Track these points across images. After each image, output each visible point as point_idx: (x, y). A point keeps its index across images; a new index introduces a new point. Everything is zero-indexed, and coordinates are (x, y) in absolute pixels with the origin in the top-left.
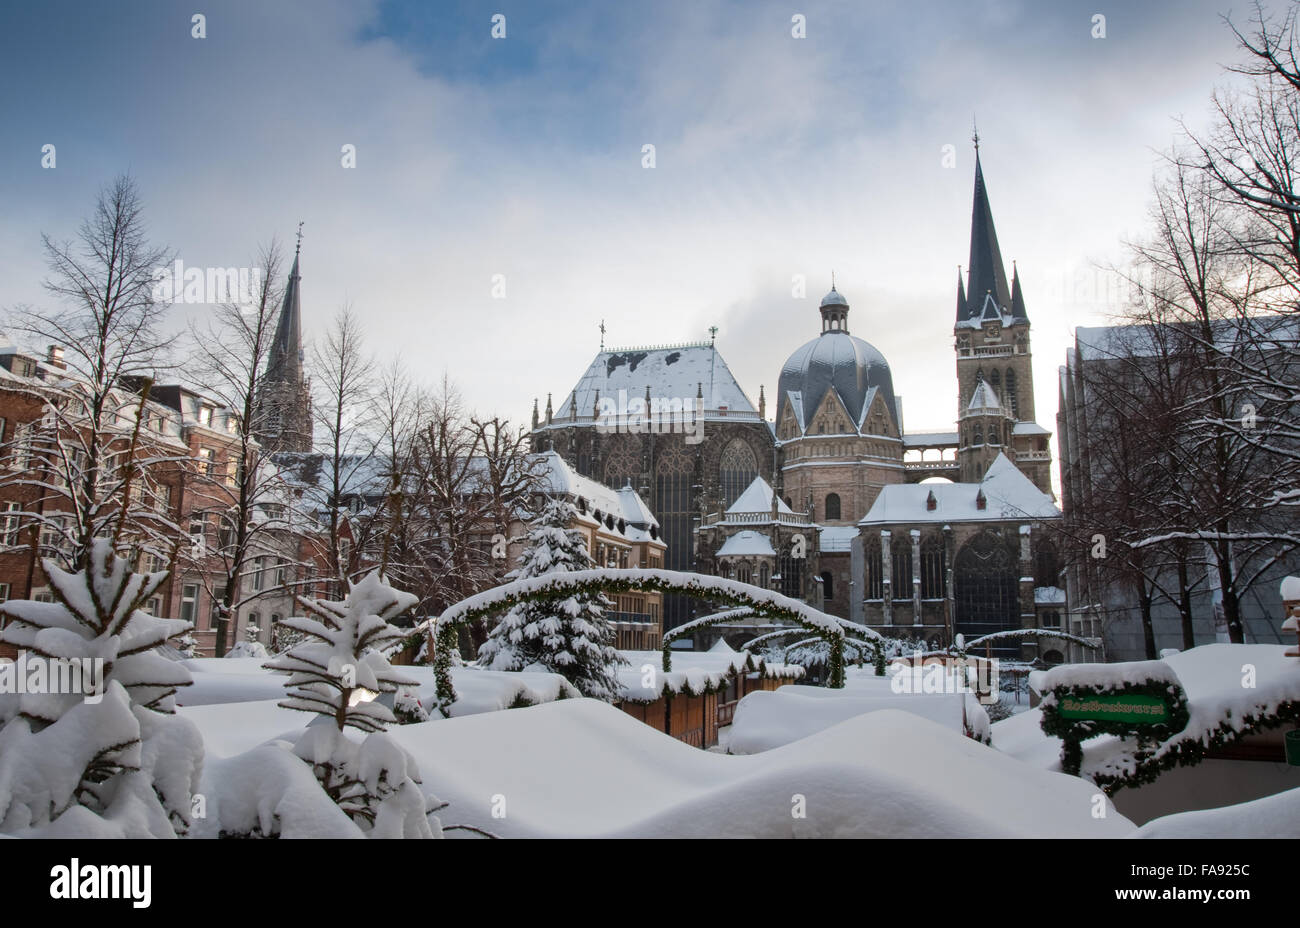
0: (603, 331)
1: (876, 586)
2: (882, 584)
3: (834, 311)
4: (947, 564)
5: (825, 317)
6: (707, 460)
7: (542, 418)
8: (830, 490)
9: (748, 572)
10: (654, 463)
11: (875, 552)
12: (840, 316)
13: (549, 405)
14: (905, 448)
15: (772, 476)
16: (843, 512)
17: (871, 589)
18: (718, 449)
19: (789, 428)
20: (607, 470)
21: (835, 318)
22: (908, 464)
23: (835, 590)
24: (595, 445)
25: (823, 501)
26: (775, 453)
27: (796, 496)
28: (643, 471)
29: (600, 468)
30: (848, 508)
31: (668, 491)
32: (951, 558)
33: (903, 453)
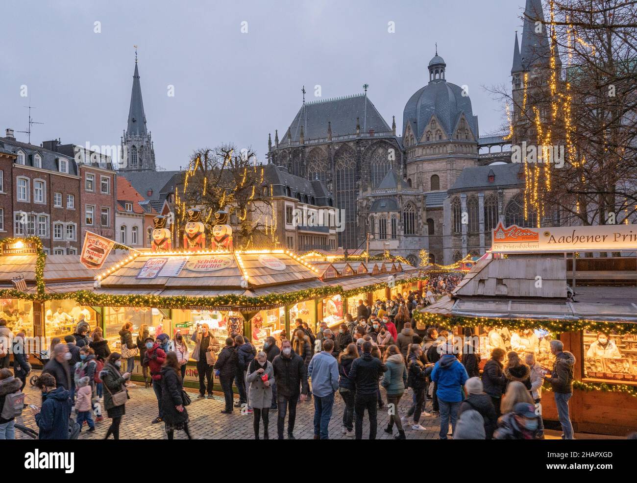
0: (304, 92)
1: (458, 225)
2: (461, 224)
3: (437, 67)
4: (500, 211)
5: (431, 72)
6: (364, 161)
7: (273, 144)
8: (434, 173)
9: (385, 220)
10: (334, 165)
11: (458, 206)
12: (440, 71)
13: (277, 137)
14: (480, 146)
15: (400, 167)
16: (441, 184)
17: (455, 227)
18: (369, 154)
19: (410, 140)
20: (309, 169)
21: (437, 72)
22: (480, 155)
23: (436, 229)
24: (302, 157)
25: (430, 179)
26: (402, 154)
27: (414, 178)
28: (328, 169)
29: (305, 169)
30: (444, 183)
31: (343, 179)
32: (502, 208)
33: (478, 149)
